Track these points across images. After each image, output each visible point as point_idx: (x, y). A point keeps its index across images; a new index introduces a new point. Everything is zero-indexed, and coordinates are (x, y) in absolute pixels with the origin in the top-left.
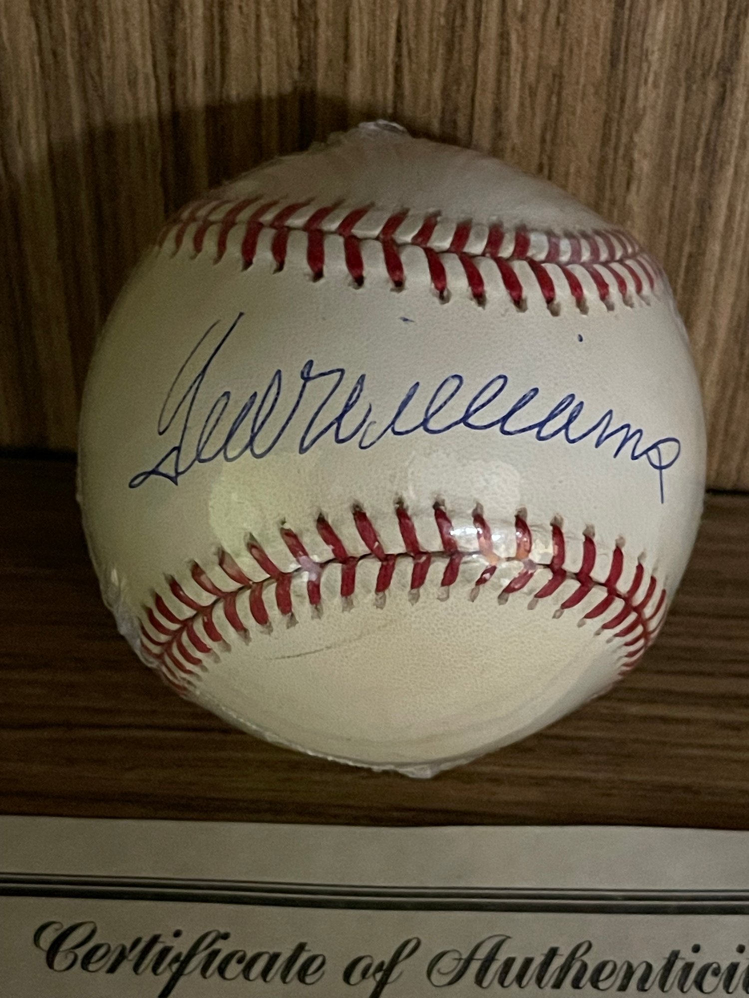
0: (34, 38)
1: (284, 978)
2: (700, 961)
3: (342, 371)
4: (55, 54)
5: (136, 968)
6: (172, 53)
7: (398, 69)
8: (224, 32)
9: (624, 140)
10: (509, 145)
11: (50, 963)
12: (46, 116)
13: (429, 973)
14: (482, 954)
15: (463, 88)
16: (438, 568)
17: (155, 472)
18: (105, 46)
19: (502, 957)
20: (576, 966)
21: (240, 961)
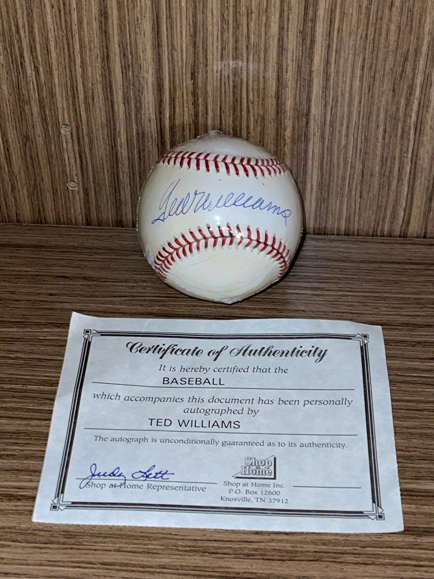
0: (124, 109)
1: (192, 355)
2: (302, 350)
3: (204, 192)
4: (129, 113)
5: (153, 352)
6: (160, 113)
7: (221, 116)
8: (174, 108)
9: (282, 134)
10: (251, 136)
11: (131, 351)
12: (126, 130)
13: (230, 353)
14: (244, 349)
15: (238, 121)
16: (228, 240)
17: (158, 219)
18: (143, 112)
19: (249, 349)
20: (269, 351)
21: (181, 351)
